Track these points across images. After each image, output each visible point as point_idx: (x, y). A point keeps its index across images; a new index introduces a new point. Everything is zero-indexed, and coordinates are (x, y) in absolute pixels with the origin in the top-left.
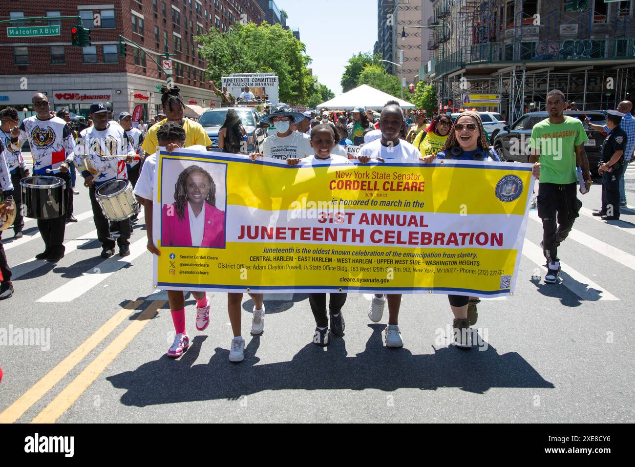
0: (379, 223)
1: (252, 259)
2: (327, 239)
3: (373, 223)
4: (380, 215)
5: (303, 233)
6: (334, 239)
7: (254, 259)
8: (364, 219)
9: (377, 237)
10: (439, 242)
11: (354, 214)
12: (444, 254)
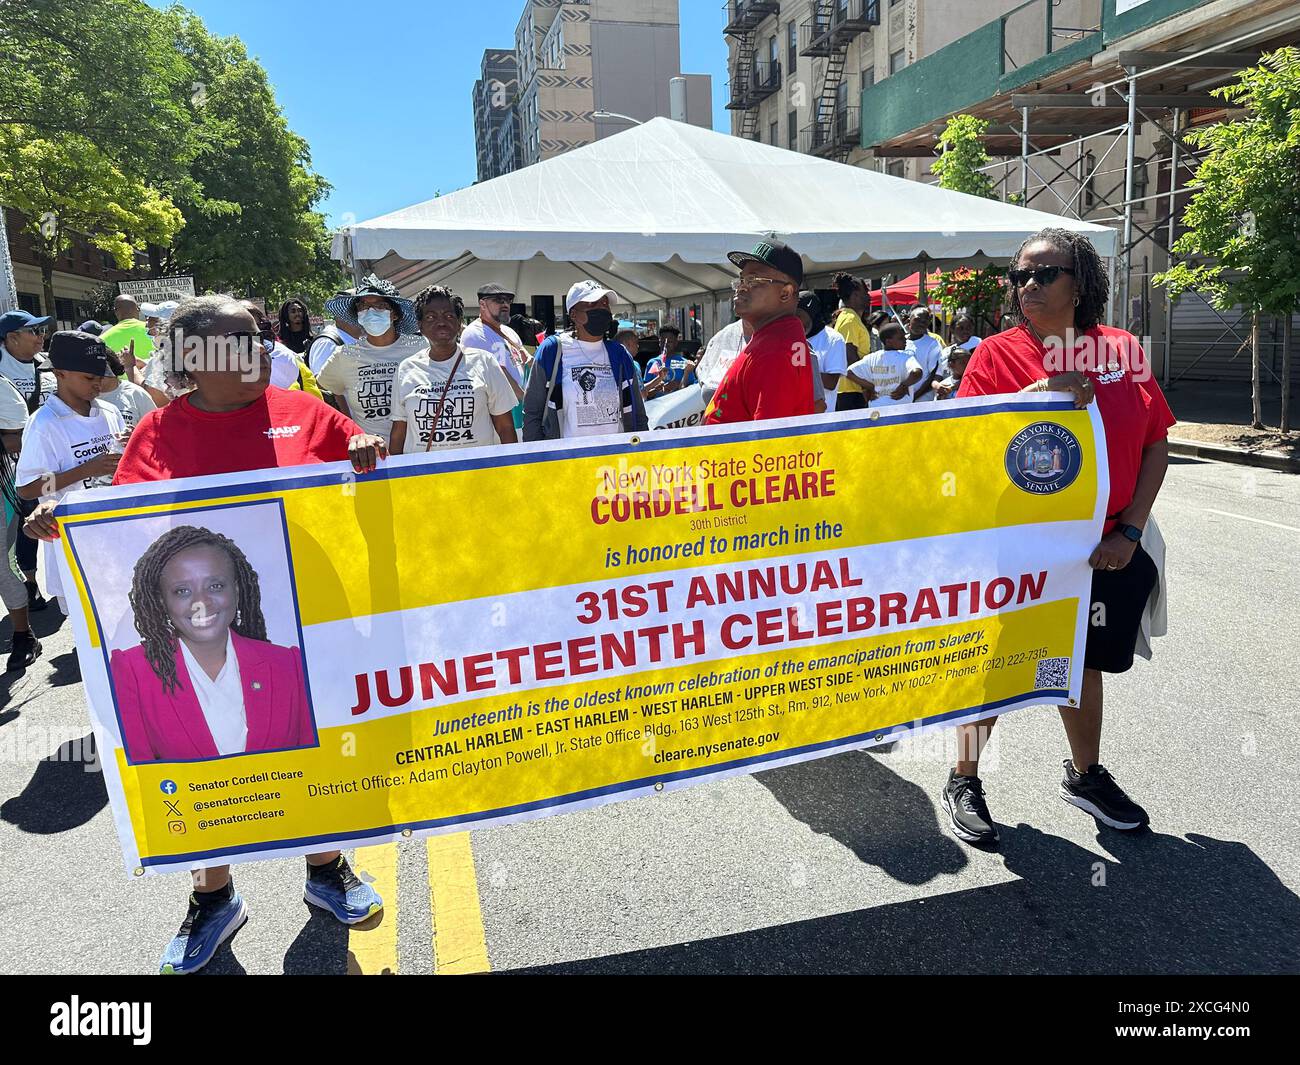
0: (738, 596)
1: (402, 758)
2: (608, 665)
3: (722, 600)
4: (738, 575)
5: (541, 663)
6: (629, 659)
7: (408, 757)
8: (699, 592)
9: (738, 631)
10: (893, 617)
11: (670, 584)
12: (907, 645)
